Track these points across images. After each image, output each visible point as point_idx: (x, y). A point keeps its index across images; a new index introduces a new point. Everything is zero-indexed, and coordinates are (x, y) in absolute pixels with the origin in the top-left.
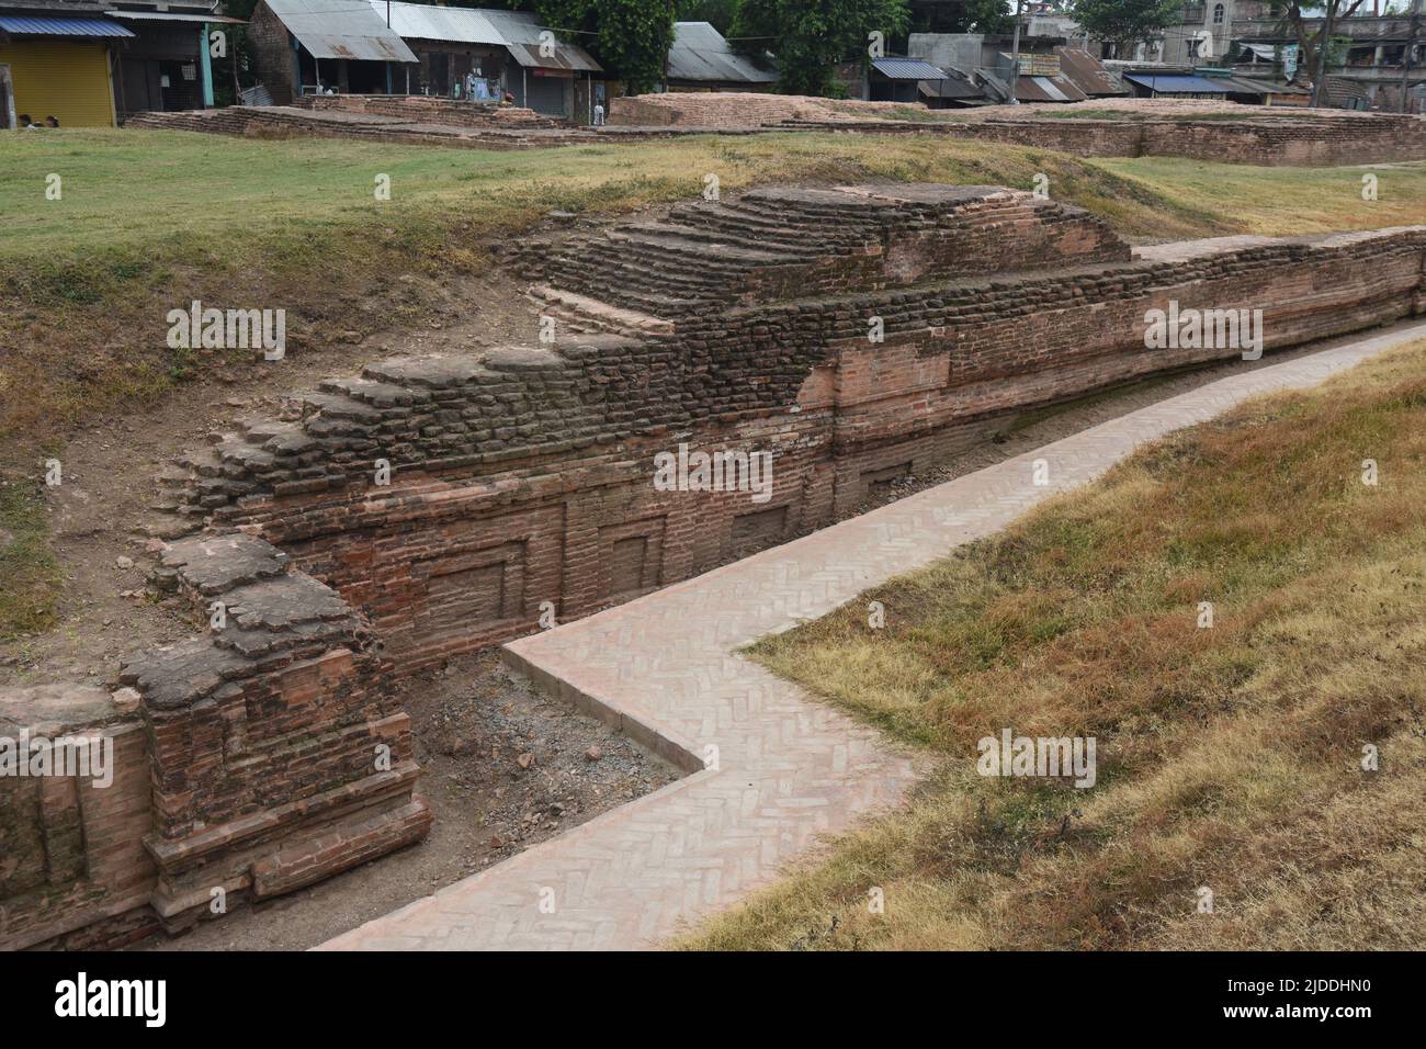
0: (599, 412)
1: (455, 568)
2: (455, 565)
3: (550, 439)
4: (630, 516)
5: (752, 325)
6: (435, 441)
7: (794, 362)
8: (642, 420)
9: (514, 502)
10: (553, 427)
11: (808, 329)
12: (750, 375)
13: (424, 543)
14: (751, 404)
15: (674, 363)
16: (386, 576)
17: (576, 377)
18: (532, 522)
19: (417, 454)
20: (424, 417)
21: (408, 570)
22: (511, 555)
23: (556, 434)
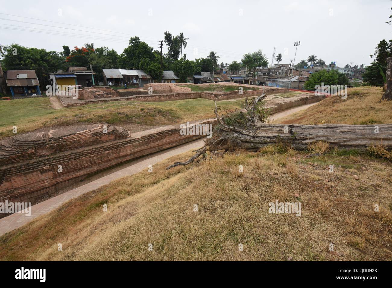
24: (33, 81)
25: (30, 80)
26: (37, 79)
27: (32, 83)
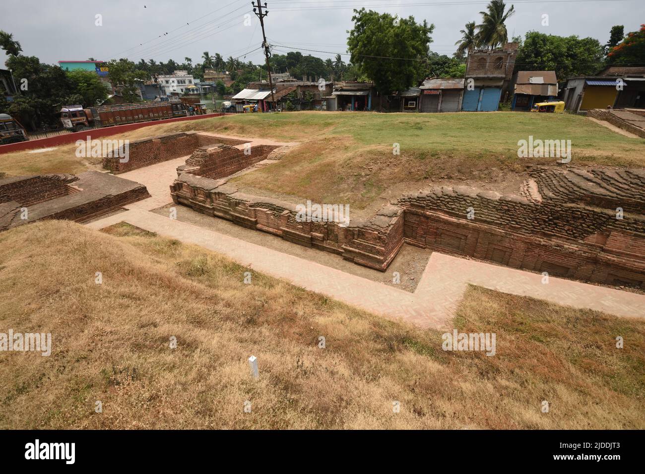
0: (500, 215)
1: (448, 234)
2: (448, 233)
3: (480, 216)
4: (499, 244)
5: (573, 211)
6: (450, 206)
7: (588, 227)
8: (513, 223)
9: (463, 226)
10: (483, 214)
11: (601, 220)
12: (566, 225)
13: (440, 226)
14: (562, 233)
15: (534, 212)
16: (430, 228)
17: (497, 205)
18: (470, 233)
19: (444, 207)
20: (450, 200)
21: (435, 229)
22: (463, 238)
23: (482, 216)
24: (550, 88)
25: (546, 86)
26: (557, 85)
27: (548, 91)
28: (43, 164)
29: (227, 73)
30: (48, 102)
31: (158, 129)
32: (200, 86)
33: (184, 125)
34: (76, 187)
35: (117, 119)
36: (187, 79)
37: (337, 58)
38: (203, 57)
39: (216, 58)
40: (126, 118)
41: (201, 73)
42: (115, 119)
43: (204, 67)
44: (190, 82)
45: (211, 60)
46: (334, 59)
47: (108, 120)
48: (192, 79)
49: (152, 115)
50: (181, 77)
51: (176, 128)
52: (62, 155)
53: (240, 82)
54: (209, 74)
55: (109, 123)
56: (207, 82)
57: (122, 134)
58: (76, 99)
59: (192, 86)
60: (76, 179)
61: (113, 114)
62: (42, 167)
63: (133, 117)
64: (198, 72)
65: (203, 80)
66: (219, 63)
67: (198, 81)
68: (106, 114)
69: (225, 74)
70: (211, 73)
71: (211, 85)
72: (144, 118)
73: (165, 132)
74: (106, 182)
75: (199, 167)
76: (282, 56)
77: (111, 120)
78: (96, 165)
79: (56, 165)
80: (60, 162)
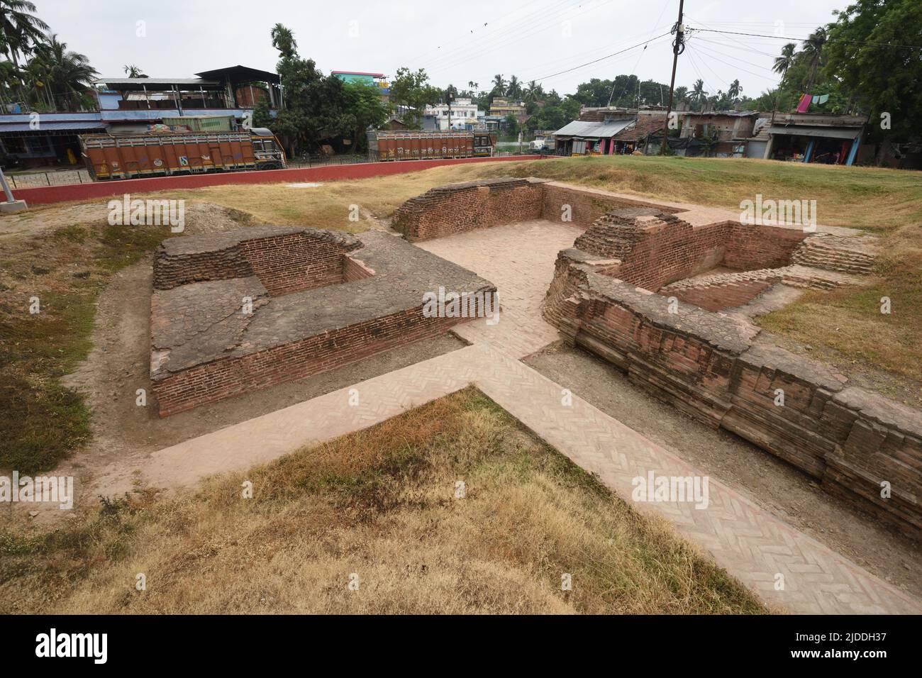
28: (306, 208)
29: (523, 104)
30: (315, 122)
31: (466, 171)
32: (484, 121)
33: (514, 167)
34: (361, 263)
35: (399, 152)
36: (469, 110)
37: (695, 87)
38: (493, 81)
39: (511, 84)
40: (411, 151)
41: (487, 104)
42: (396, 152)
43: (493, 96)
44: (473, 115)
45: (502, 86)
46: (691, 89)
47: (387, 152)
48: (476, 110)
49: (444, 150)
50: (463, 107)
51: (498, 170)
52: (332, 197)
53: (539, 117)
54: (497, 106)
55: (387, 156)
56: (494, 116)
57: (406, 175)
58: (348, 120)
59: (474, 120)
60: (358, 245)
61: (396, 143)
62: (304, 213)
63: (420, 151)
64: (485, 103)
65: (488, 113)
66: (514, 91)
67: (482, 114)
68: (387, 141)
69: (519, 106)
70: (501, 104)
71: (498, 121)
72: (433, 154)
73: (479, 176)
74: (413, 261)
75: (619, 261)
76: (605, 82)
77: (392, 152)
78: (382, 221)
79: (324, 211)
80: (330, 208)
